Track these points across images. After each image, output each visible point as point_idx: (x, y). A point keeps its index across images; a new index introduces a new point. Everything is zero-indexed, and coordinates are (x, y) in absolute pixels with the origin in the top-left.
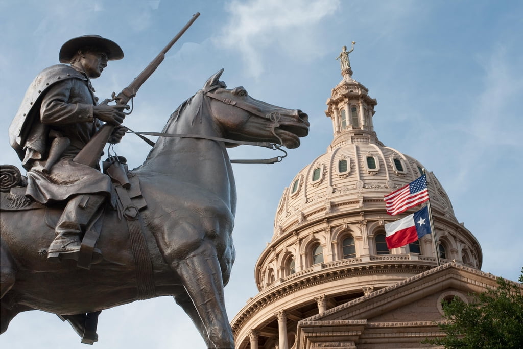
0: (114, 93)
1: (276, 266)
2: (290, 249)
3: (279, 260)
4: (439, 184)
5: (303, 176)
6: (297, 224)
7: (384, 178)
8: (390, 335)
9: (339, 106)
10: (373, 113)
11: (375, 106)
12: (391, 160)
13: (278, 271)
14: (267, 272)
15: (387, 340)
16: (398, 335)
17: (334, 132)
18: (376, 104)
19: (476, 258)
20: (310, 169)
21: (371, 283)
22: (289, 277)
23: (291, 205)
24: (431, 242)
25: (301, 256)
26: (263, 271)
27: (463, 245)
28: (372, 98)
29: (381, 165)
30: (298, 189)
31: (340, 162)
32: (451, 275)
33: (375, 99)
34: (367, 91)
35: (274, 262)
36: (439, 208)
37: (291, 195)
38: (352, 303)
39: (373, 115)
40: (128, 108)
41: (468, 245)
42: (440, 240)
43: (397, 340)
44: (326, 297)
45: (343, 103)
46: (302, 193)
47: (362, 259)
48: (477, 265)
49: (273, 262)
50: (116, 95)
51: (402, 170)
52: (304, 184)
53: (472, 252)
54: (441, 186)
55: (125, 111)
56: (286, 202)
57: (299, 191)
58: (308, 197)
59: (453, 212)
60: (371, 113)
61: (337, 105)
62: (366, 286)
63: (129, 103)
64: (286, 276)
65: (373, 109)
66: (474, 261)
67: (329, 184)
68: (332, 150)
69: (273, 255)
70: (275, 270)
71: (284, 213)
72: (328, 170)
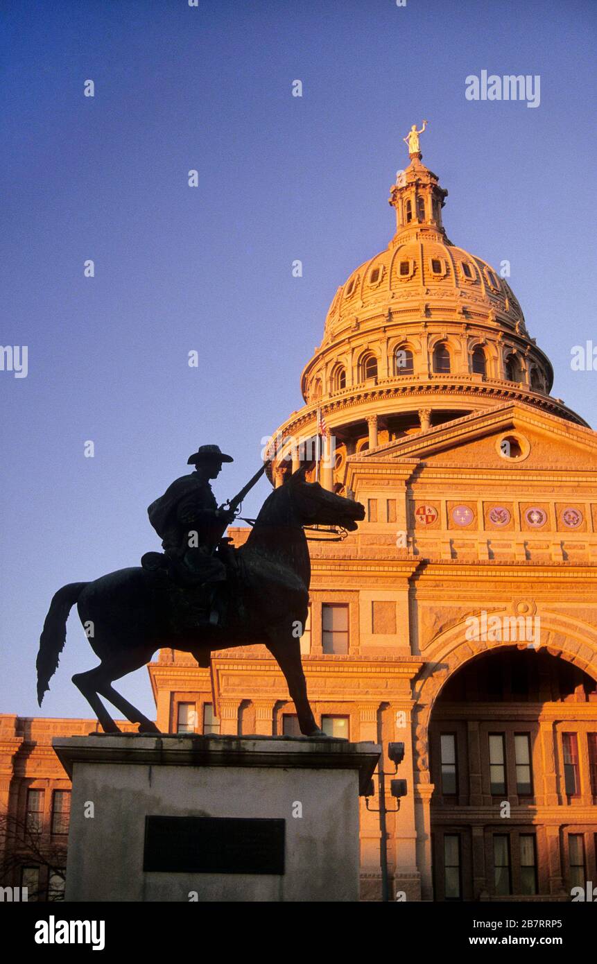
0: (228, 500)
1: (325, 375)
2: (341, 359)
3: (328, 369)
4: (512, 293)
5: (359, 275)
6: (350, 331)
7: (450, 284)
8: (443, 476)
9: (404, 195)
10: (443, 205)
11: (446, 198)
12: (459, 264)
13: (326, 382)
14: (314, 381)
15: (439, 481)
16: (451, 476)
17: (397, 225)
18: (447, 195)
19: (546, 379)
20: (368, 269)
21: (427, 404)
22: (338, 392)
23: (345, 307)
24: (497, 360)
25: (352, 368)
26: (310, 379)
27: (533, 364)
28: (442, 188)
29: (448, 270)
30: (353, 290)
31: (403, 264)
32: (512, 415)
33: (447, 190)
34: (437, 179)
35: (323, 372)
36: (508, 320)
37: (345, 297)
38: (405, 439)
39: (442, 207)
40: (238, 510)
41: (538, 364)
42: (507, 359)
43: (450, 481)
44: (378, 416)
45: (409, 192)
46: (358, 296)
47: (420, 377)
48: (546, 387)
49: (321, 371)
50: (230, 501)
51: (471, 276)
52: (361, 285)
53: (542, 371)
54: (513, 295)
55: (236, 513)
56: (339, 304)
57: (354, 293)
58: (364, 301)
59: (524, 326)
60: (440, 205)
61: (402, 194)
62: (423, 408)
63: (238, 507)
64: (335, 390)
65: (443, 200)
66: (543, 382)
67: (388, 288)
68: (394, 247)
69: (321, 364)
70: (323, 380)
71: (337, 316)
72: (388, 271)
